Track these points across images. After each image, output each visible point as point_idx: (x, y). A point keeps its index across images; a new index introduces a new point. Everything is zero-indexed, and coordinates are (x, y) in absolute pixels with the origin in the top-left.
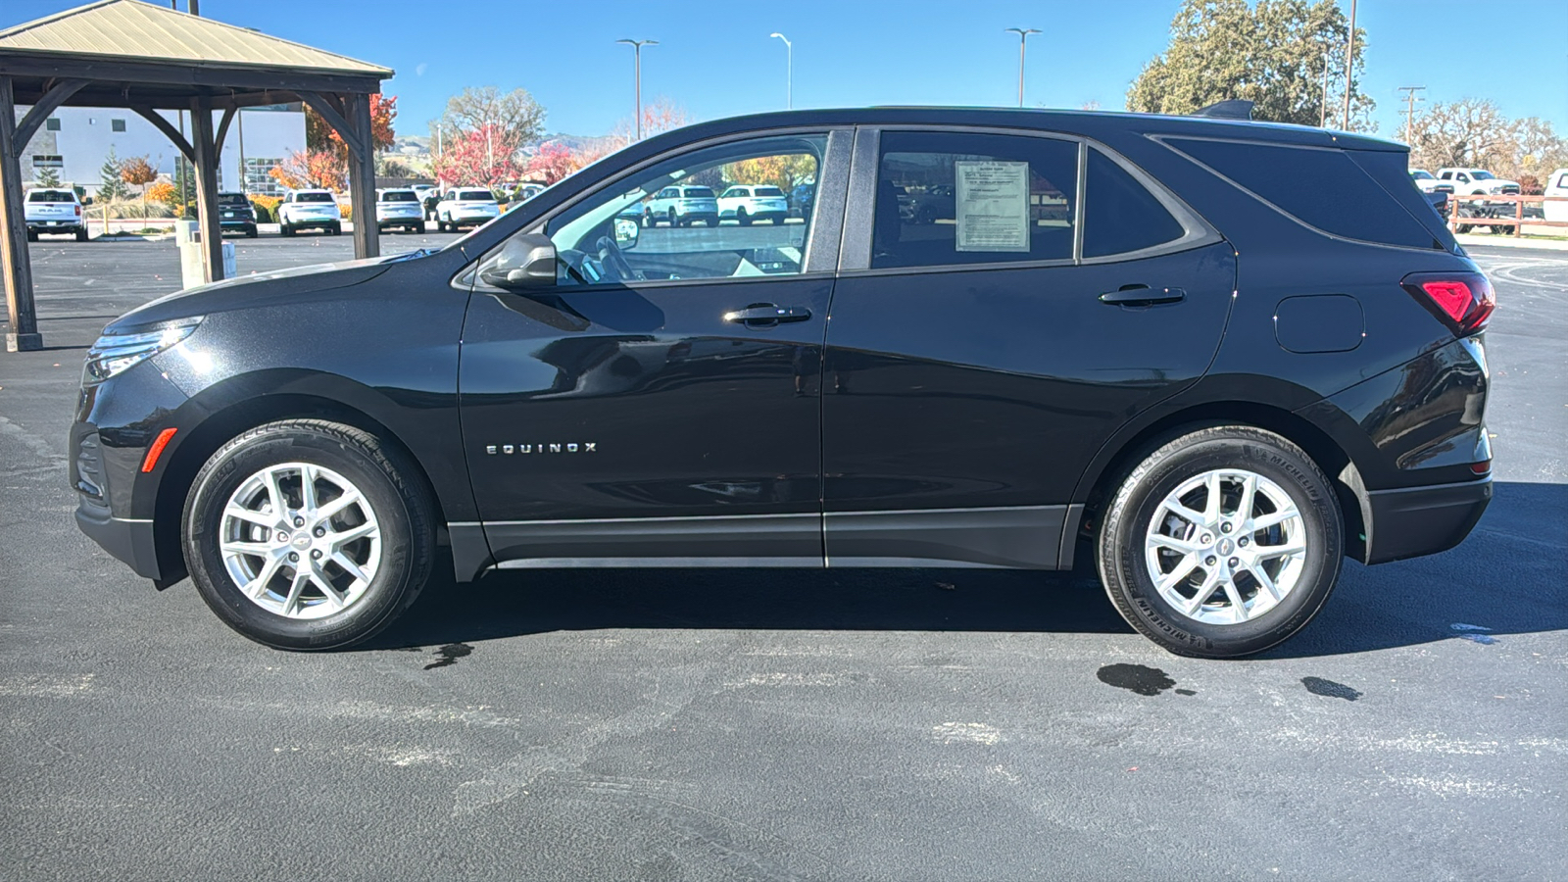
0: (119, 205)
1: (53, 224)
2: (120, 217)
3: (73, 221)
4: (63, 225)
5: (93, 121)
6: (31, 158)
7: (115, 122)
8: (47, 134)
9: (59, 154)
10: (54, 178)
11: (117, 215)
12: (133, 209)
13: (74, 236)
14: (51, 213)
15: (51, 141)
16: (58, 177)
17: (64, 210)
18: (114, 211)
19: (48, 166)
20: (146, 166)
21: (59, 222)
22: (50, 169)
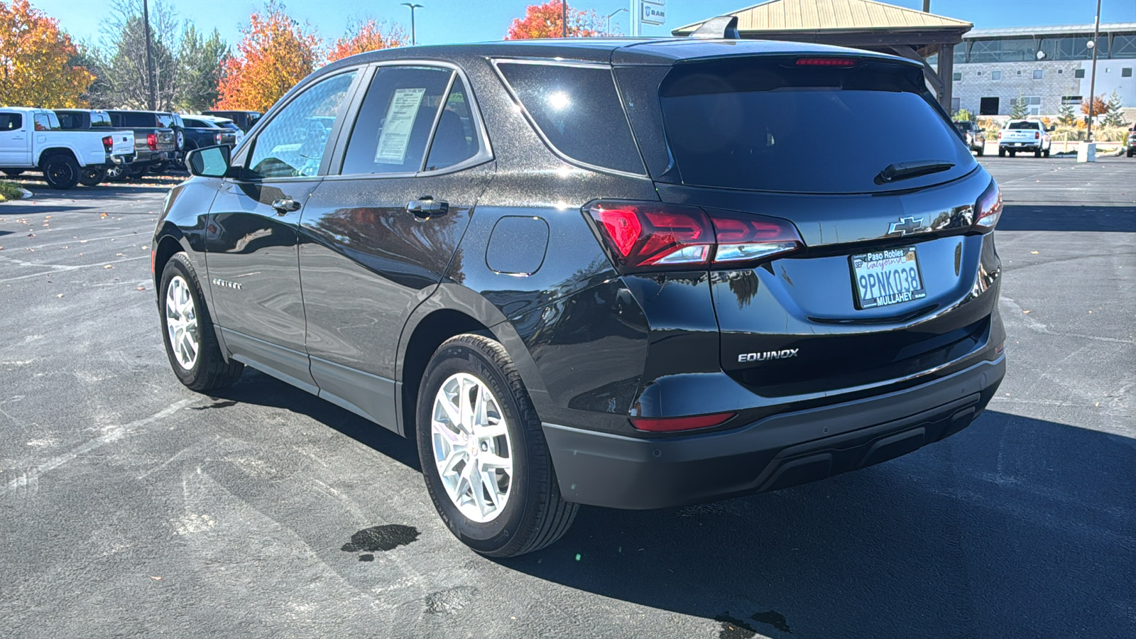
0: (1110, 131)
1: (1019, 145)
2: (1109, 140)
3: (1033, 143)
4: (1026, 145)
5: (1109, 70)
6: (1061, 98)
7: (1125, 70)
8: (1074, 81)
9: (1080, 95)
10: (1071, 112)
11: (1106, 139)
12: (1120, 134)
13: (1033, 154)
14: (1019, 137)
15: (1077, 85)
16: (1073, 111)
17: (1028, 134)
18: (1105, 136)
19: (1068, 104)
20: (1101, 102)
21: (1023, 144)
22: (1068, 106)
